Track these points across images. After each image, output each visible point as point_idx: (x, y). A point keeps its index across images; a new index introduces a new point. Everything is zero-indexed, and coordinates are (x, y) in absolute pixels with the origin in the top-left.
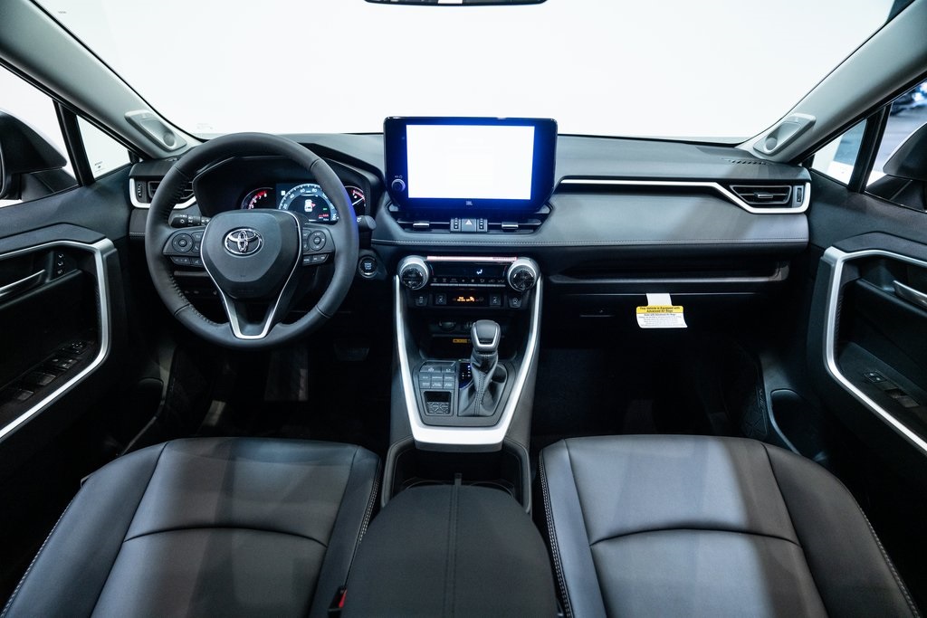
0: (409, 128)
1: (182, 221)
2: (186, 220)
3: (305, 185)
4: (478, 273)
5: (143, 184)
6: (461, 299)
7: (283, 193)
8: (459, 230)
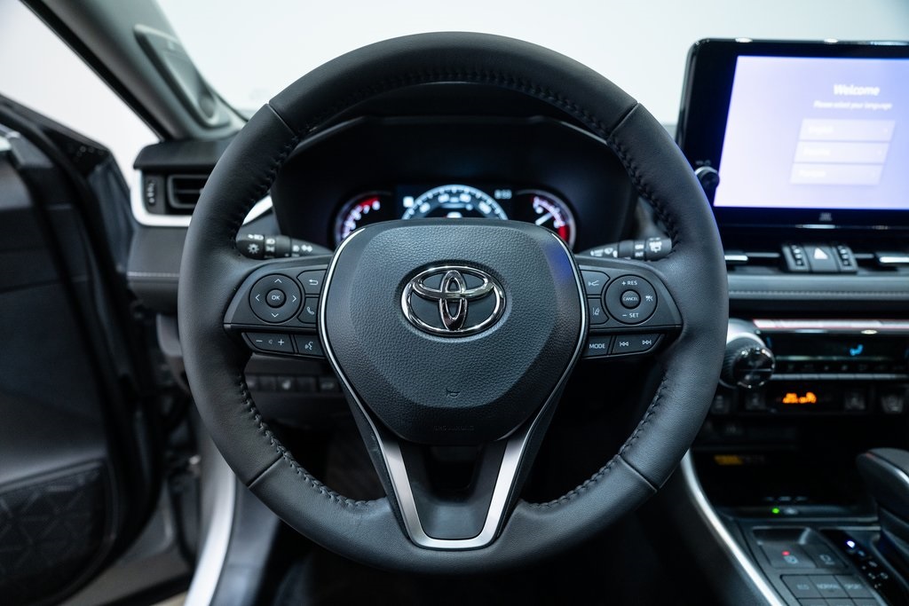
0: (743, 63)
1: (254, 248)
2: (262, 245)
3: (448, 188)
4: (853, 352)
5: (158, 180)
6: (790, 398)
7: (408, 202)
8: (805, 268)
